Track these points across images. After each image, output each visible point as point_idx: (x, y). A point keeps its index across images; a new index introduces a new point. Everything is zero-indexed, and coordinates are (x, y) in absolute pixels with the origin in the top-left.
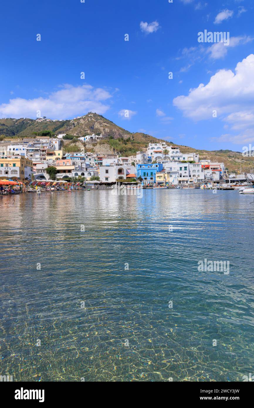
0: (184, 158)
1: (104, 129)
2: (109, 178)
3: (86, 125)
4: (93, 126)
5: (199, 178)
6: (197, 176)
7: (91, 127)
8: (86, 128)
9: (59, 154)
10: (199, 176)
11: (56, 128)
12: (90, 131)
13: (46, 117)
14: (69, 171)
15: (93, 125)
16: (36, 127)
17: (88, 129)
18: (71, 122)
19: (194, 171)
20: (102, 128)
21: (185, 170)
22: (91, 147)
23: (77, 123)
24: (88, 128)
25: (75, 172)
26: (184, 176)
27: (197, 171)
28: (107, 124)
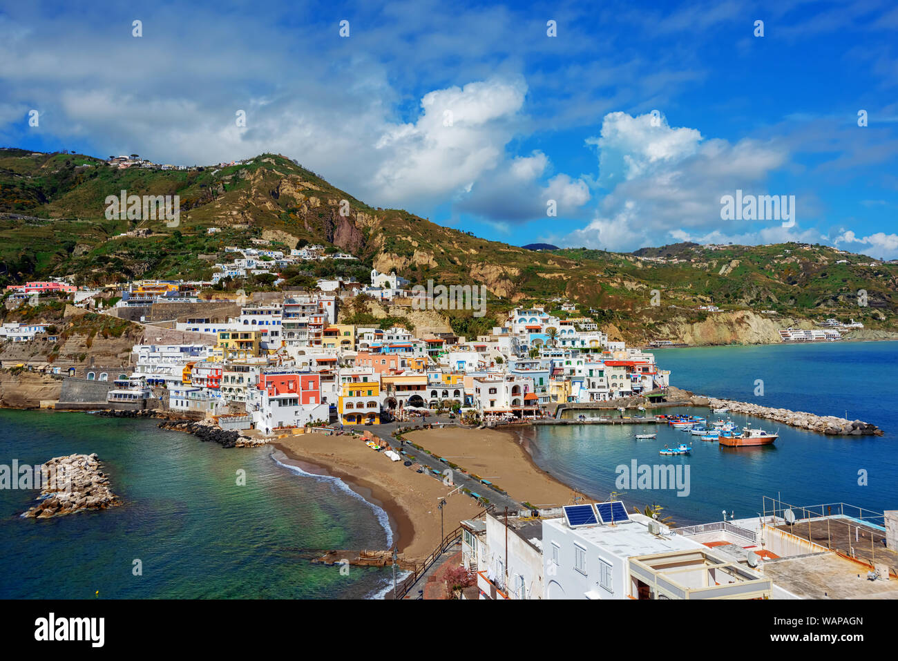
0: (583, 343)
1: (307, 201)
2: (495, 403)
3: (260, 188)
4: (278, 191)
5: (622, 390)
6: (618, 386)
7: (273, 193)
8: (260, 195)
9: (347, 334)
10: (621, 385)
12: (273, 203)
13: (138, 156)
15: (278, 188)
17: (265, 199)
18: (213, 174)
19: (614, 376)
20: (300, 196)
21: (600, 376)
23: (232, 177)
24: (266, 196)
25: (432, 390)
26: (599, 387)
27: (618, 377)
28: (314, 185)
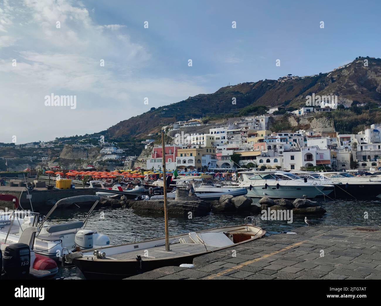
2: (295, 166)
3: (351, 78)
8: (350, 83)
9: (262, 135)
11: (306, 88)
13: (291, 75)
14: (254, 158)
16: (277, 90)
18: (328, 76)
22: (307, 122)
23: (338, 76)
25: (260, 159)
